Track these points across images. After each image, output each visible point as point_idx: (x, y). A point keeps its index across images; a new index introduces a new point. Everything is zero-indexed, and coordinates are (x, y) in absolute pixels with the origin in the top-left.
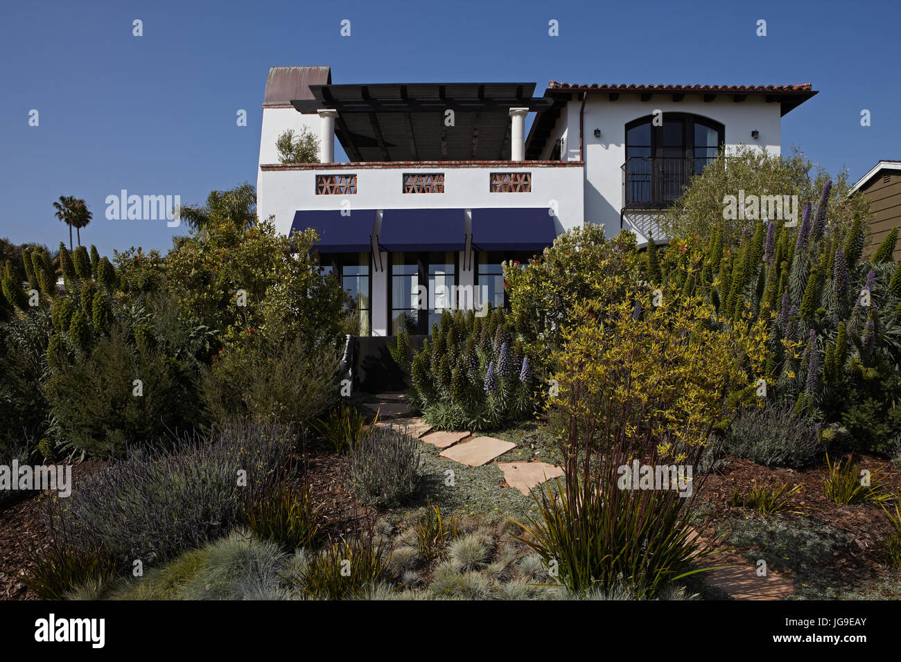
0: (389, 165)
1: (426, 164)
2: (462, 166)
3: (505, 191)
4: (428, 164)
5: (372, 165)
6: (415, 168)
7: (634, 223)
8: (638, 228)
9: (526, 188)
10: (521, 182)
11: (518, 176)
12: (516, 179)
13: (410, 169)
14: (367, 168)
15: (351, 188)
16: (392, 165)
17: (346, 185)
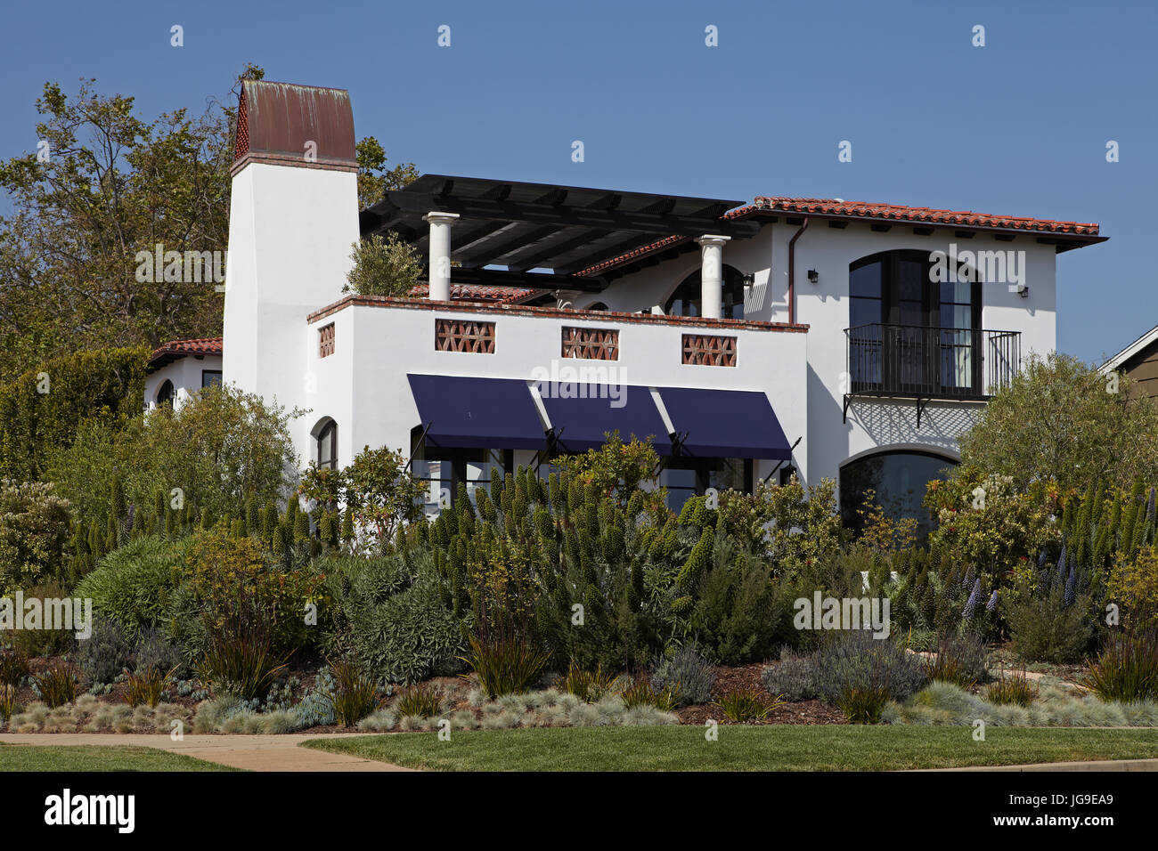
0: (544, 312)
1: (594, 315)
2: (645, 321)
3: (701, 363)
4: (598, 315)
5: (519, 310)
6: (579, 319)
7: (860, 417)
8: (865, 424)
9: (728, 359)
10: (722, 348)
11: (719, 342)
12: (715, 346)
13: (572, 321)
14: (512, 315)
15: (487, 343)
16: (547, 313)
17: (479, 336)
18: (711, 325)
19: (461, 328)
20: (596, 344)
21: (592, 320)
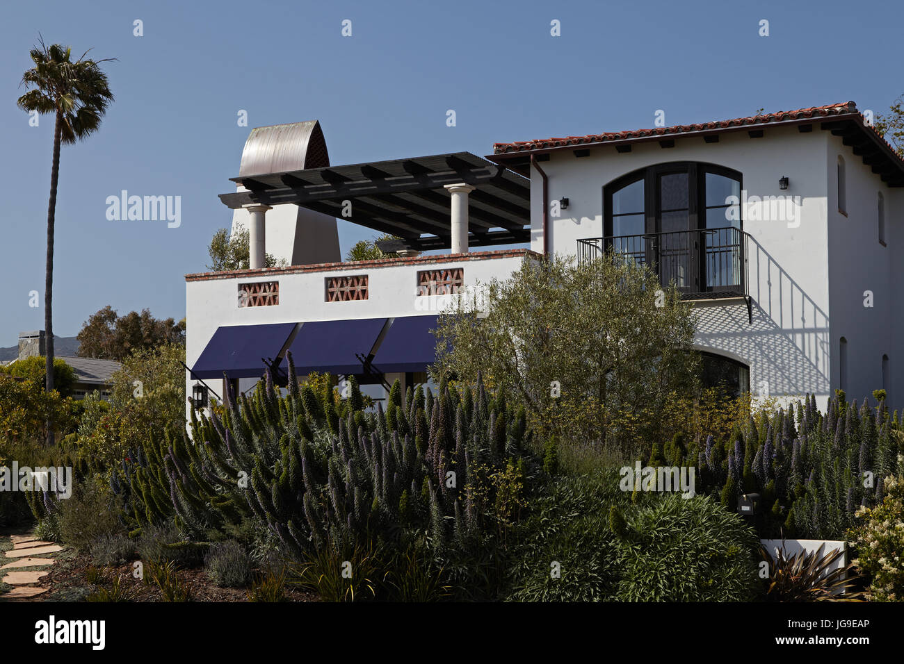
0: (310, 268)
1: (347, 265)
2: (386, 264)
4: (350, 265)
6: (336, 270)
10: (453, 280)
11: (450, 273)
12: (446, 278)
13: (332, 272)
14: (289, 274)
15: (274, 297)
16: (313, 269)
17: (269, 294)
18: (440, 261)
19: (257, 288)
20: (352, 289)
21: (347, 269)
